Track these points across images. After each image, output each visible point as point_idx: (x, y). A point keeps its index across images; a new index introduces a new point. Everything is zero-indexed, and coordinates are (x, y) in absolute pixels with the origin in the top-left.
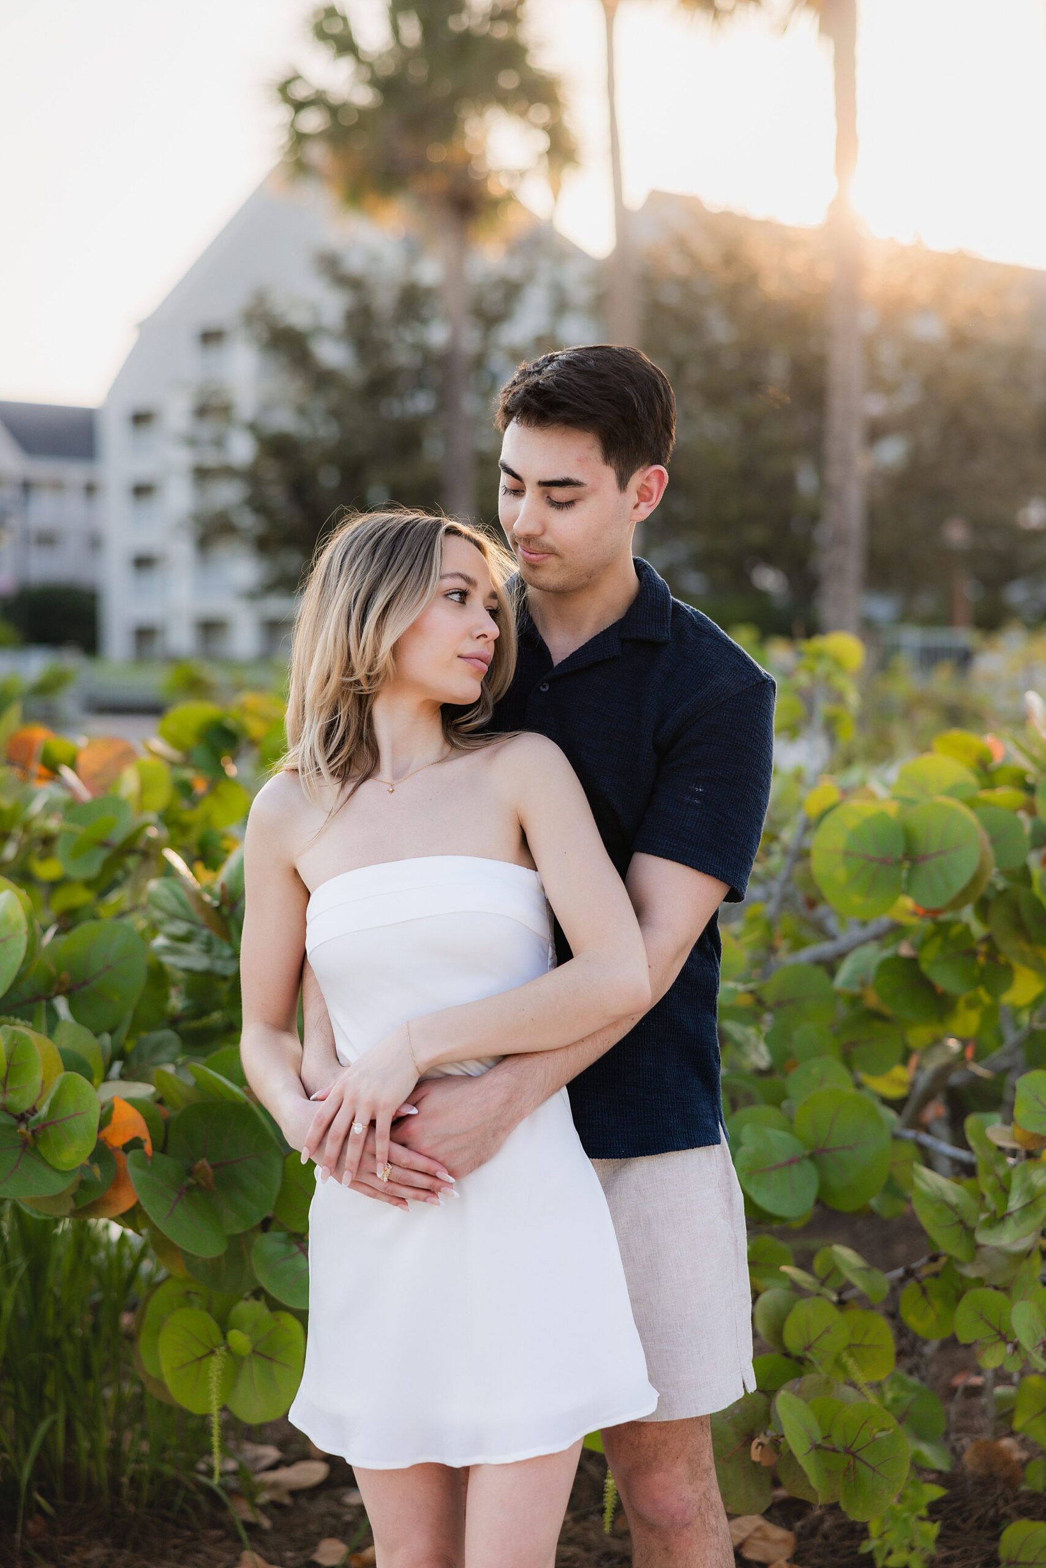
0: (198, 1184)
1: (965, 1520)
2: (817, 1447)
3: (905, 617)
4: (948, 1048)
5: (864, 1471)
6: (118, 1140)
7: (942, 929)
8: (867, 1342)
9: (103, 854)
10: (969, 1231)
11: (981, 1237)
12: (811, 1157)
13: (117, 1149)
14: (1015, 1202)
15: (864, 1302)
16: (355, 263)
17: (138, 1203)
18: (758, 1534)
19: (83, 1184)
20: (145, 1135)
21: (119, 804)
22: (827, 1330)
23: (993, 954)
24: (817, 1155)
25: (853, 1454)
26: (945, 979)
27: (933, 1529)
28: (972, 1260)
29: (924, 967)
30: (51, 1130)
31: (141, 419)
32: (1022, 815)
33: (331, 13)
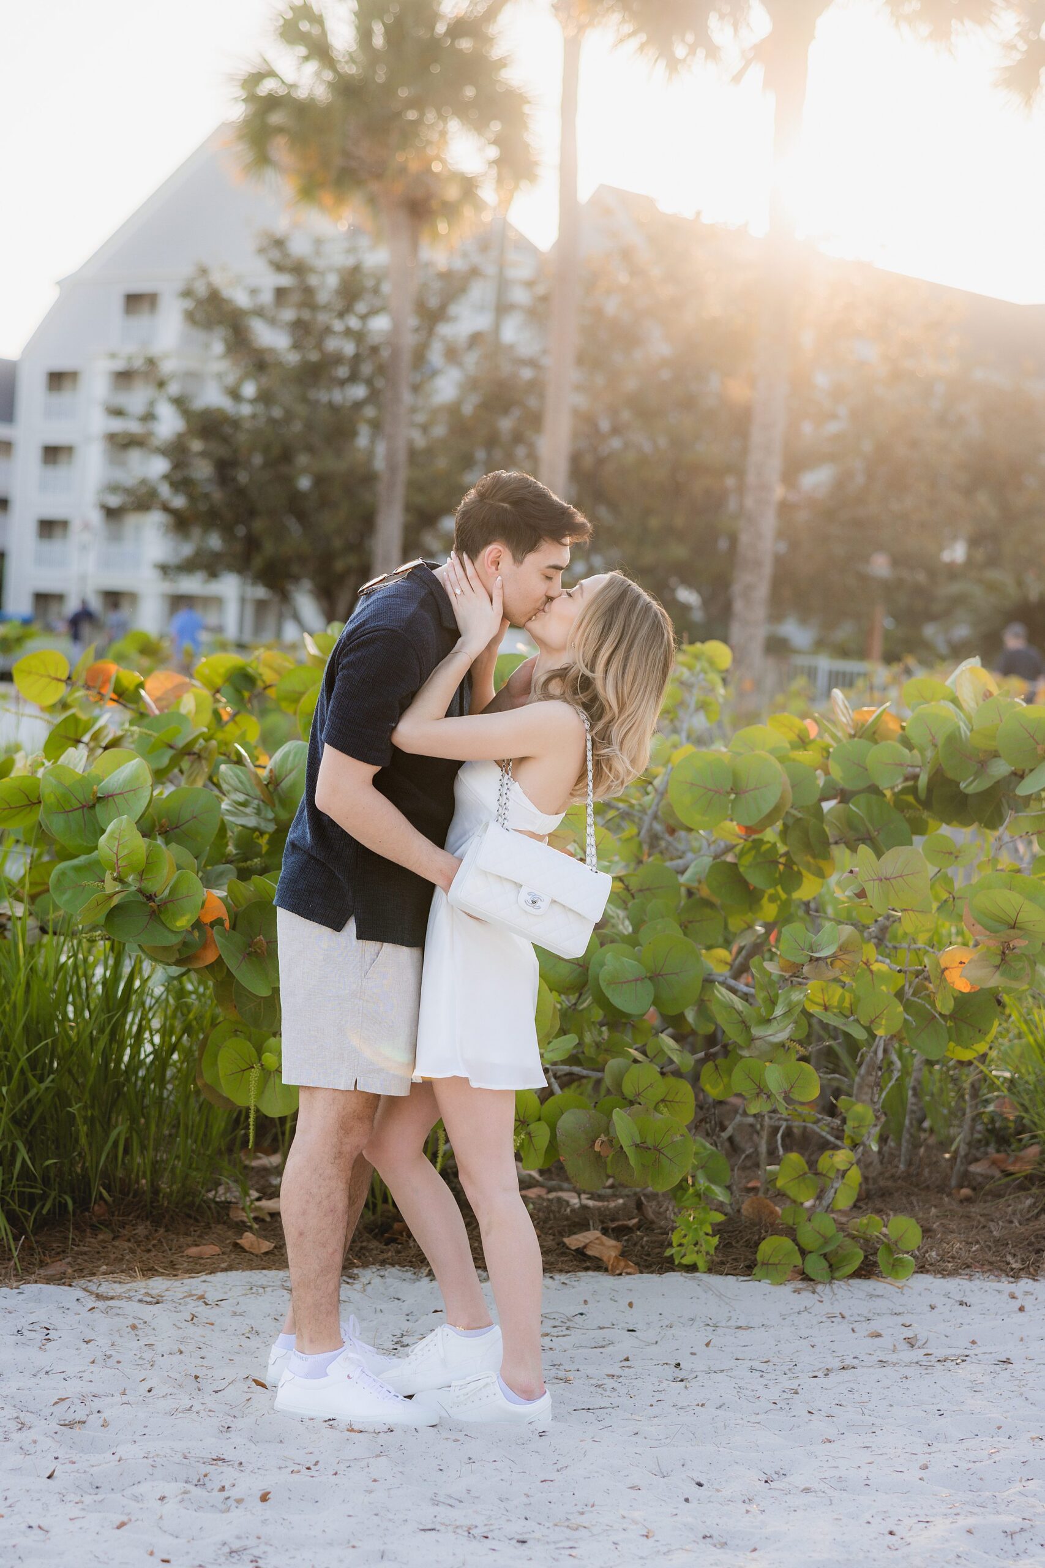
0: (256, 952)
1: (738, 1242)
2: (637, 1146)
3: (820, 645)
4: (756, 931)
5: (665, 1161)
6: (207, 920)
7: (757, 844)
8: (677, 1099)
9: (171, 752)
10: (747, 1028)
11: (756, 1031)
12: (650, 978)
13: (206, 924)
14: (779, 1011)
15: (678, 1074)
16: (299, 247)
17: (220, 956)
18: (597, 1241)
19: (185, 944)
20: (226, 917)
21: (182, 719)
22: (651, 1085)
23: (789, 865)
24: (654, 977)
25: (659, 1151)
26: (755, 879)
27: (715, 1241)
28: (748, 1047)
29: (741, 869)
30: (170, 905)
31: (58, 380)
32: (819, 772)
33: (305, 12)
